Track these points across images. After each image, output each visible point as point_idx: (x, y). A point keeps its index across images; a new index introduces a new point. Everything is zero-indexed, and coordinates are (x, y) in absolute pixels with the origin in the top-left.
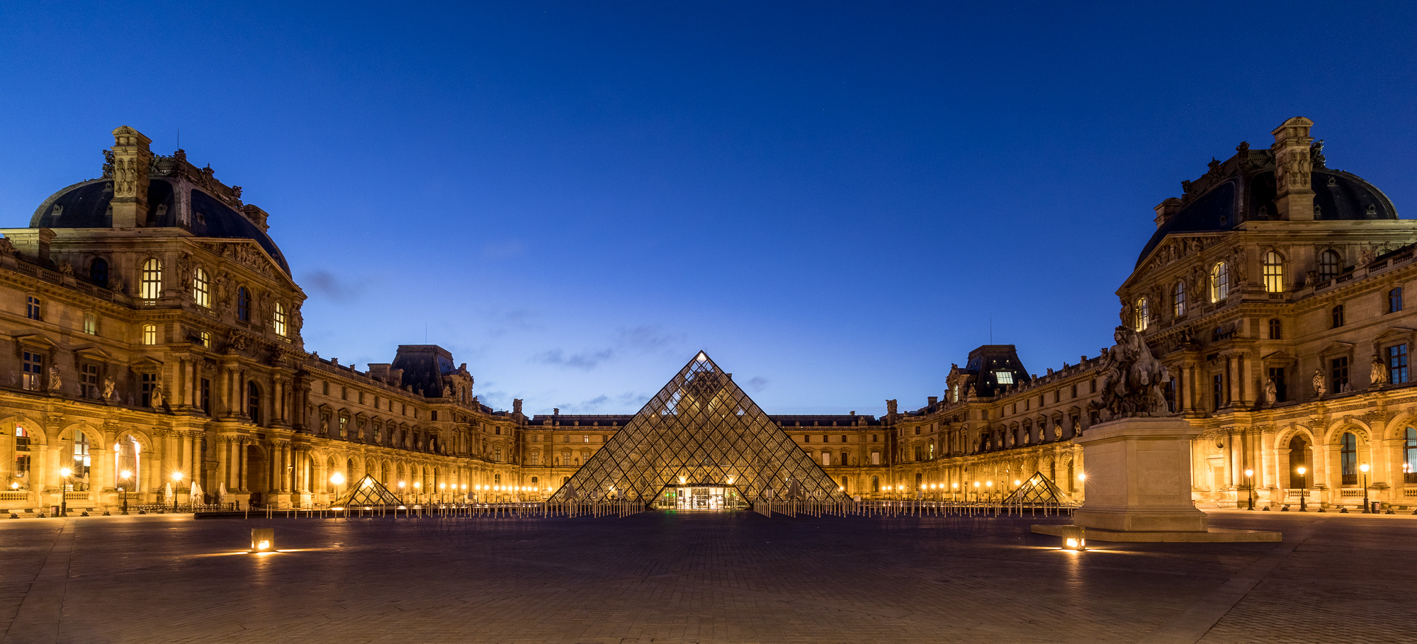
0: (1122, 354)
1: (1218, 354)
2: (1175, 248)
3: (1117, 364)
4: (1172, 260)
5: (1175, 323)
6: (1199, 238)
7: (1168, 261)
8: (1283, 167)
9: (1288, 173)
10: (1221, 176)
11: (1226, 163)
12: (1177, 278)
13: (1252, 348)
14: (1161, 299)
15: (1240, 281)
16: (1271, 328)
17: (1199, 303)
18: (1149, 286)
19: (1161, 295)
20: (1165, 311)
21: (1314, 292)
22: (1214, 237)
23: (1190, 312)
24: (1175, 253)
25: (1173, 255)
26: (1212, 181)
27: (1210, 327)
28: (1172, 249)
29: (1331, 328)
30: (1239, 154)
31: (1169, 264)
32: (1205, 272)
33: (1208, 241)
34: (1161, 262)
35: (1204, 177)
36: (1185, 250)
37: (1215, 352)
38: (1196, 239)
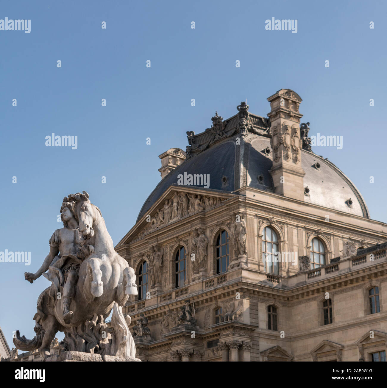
0: (71, 246)
1: (218, 341)
2: (178, 203)
3: (61, 261)
4: (174, 217)
5: (176, 296)
6: (202, 196)
7: (171, 218)
8: (278, 137)
9: (282, 145)
10: (223, 134)
11: (228, 121)
12: (180, 241)
13: (252, 338)
14: (162, 263)
15: (240, 253)
16: (269, 316)
17: (201, 274)
18: (151, 245)
19: (162, 257)
20: (165, 280)
21: (307, 280)
22: (216, 197)
23: (191, 283)
24: (177, 209)
25: (176, 211)
26: (215, 138)
27: (211, 305)
28: (175, 204)
29: (322, 325)
30: (240, 113)
31: (171, 221)
32: (206, 237)
33: (211, 202)
34: (163, 218)
35: (208, 131)
36: (188, 208)
37: (215, 338)
38: (199, 197)
